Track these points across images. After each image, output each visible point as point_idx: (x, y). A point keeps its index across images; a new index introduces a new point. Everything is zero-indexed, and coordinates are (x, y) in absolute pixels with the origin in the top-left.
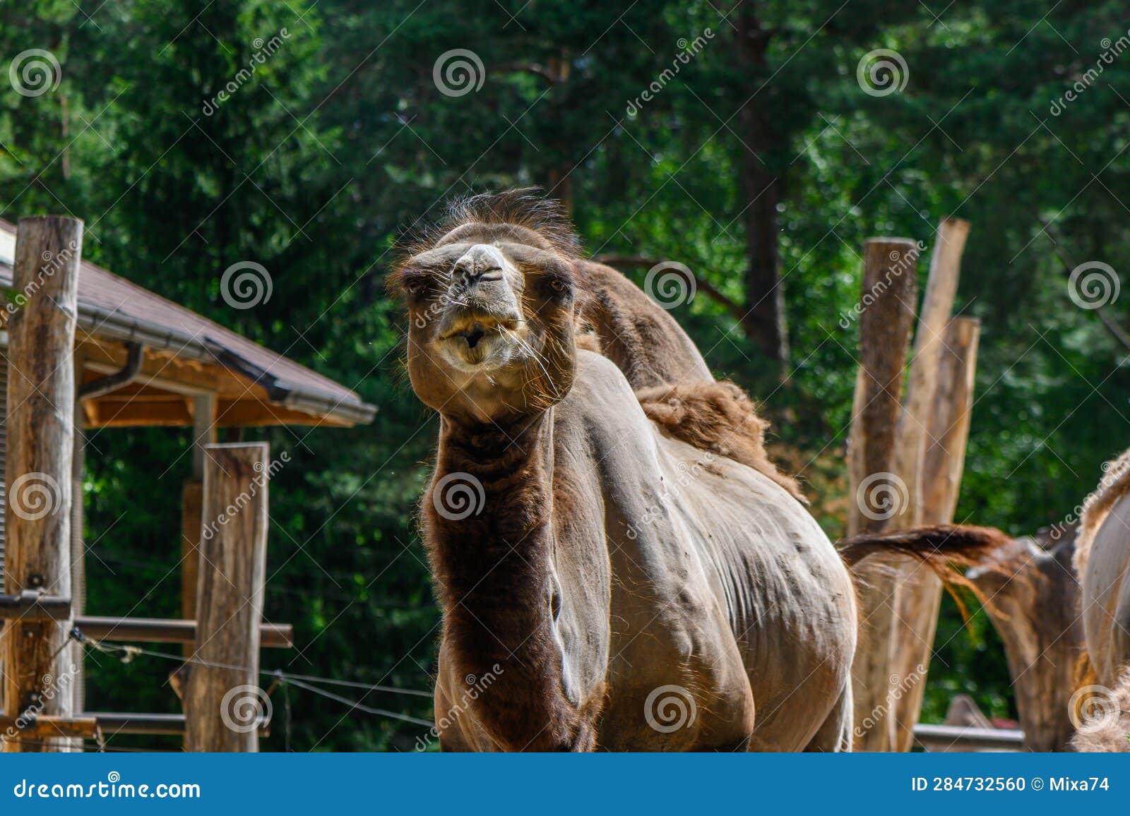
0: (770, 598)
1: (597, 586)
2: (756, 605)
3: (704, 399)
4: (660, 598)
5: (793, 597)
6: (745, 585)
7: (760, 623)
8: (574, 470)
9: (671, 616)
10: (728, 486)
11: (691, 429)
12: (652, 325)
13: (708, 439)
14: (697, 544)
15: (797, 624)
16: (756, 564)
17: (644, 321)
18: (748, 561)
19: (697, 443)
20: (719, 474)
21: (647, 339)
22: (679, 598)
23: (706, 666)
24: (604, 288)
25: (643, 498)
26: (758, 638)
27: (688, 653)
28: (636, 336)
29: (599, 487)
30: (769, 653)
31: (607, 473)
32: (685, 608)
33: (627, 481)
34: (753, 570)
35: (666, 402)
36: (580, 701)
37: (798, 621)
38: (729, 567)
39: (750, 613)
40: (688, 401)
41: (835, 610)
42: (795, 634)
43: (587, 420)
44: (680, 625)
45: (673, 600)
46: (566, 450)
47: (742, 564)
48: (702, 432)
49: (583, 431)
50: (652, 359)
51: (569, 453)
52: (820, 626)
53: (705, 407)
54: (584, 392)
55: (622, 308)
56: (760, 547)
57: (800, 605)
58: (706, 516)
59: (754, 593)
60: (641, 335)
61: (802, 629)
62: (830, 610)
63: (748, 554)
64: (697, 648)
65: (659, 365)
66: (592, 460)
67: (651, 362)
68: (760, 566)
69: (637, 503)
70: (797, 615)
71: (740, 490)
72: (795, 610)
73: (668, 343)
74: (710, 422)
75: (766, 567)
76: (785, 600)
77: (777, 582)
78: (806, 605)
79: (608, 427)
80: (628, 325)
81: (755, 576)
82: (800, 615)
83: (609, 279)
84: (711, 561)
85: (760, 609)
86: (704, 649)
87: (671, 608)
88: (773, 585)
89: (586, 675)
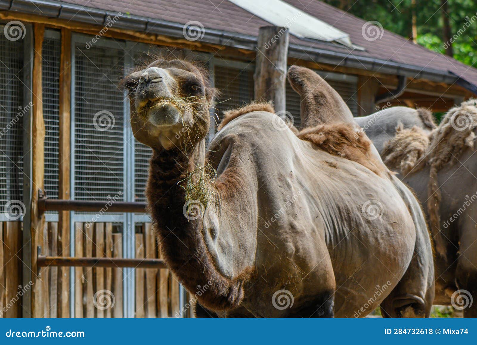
0: (352, 225)
1: (248, 222)
2: (344, 229)
3: (336, 131)
4: (281, 227)
5: (366, 225)
6: (338, 220)
7: (348, 238)
8: (242, 169)
9: (285, 236)
10: (338, 172)
11: (328, 146)
12: (321, 96)
13: (336, 150)
14: (309, 202)
15: (368, 237)
16: (345, 210)
17: (318, 94)
18: (341, 208)
19: (331, 152)
20: (335, 167)
21: (318, 103)
22: (290, 227)
23: (303, 259)
24: (303, 79)
25: (278, 181)
26: (346, 244)
27: (292, 253)
28: (312, 101)
29: (256, 176)
30: (352, 251)
31: (260, 169)
32: (293, 232)
33: (270, 174)
34: (344, 213)
35: (318, 133)
36: (233, 276)
37: (369, 236)
38: (329, 212)
39: (342, 232)
40: (328, 133)
41: (392, 230)
42: (367, 241)
43: (253, 145)
44: (289, 240)
45: (287, 228)
46: (239, 159)
47: (337, 210)
48: (334, 146)
49: (250, 150)
50: (318, 112)
51: (240, 160)
52: (382, 238)
53: (336, 135)
54: (254, 132)
55: (311, 88)
56: (349, 202)
57: (370, 228)
58: (318, 188)
59: (344, 223)
60: (315, 101)
61: (371, 239)
62: (389, 230)
63: (341, 205)
64: (297, 250)
65: (321, 115)
66: (254, 163)
67: (318, 113)
68: (348, 210)
69: (274, 183)
70: (368, 233)
71: (344, 174)
72: (367, 231)
73: (328, 104)
74: (338, 142)
75: (351, 211)
76: (361, 226)
77: (357, 217)
78: (374, 228)
79: (264, 148)
80: (310, 96)
81: (344, 215)
82: (370, 233)
83: (307, 74)
84: (317, 210)
85: (347, 230)
86: (301, 251)
87: (286, 232)
88: (354, 219)
89: (238, 263)
